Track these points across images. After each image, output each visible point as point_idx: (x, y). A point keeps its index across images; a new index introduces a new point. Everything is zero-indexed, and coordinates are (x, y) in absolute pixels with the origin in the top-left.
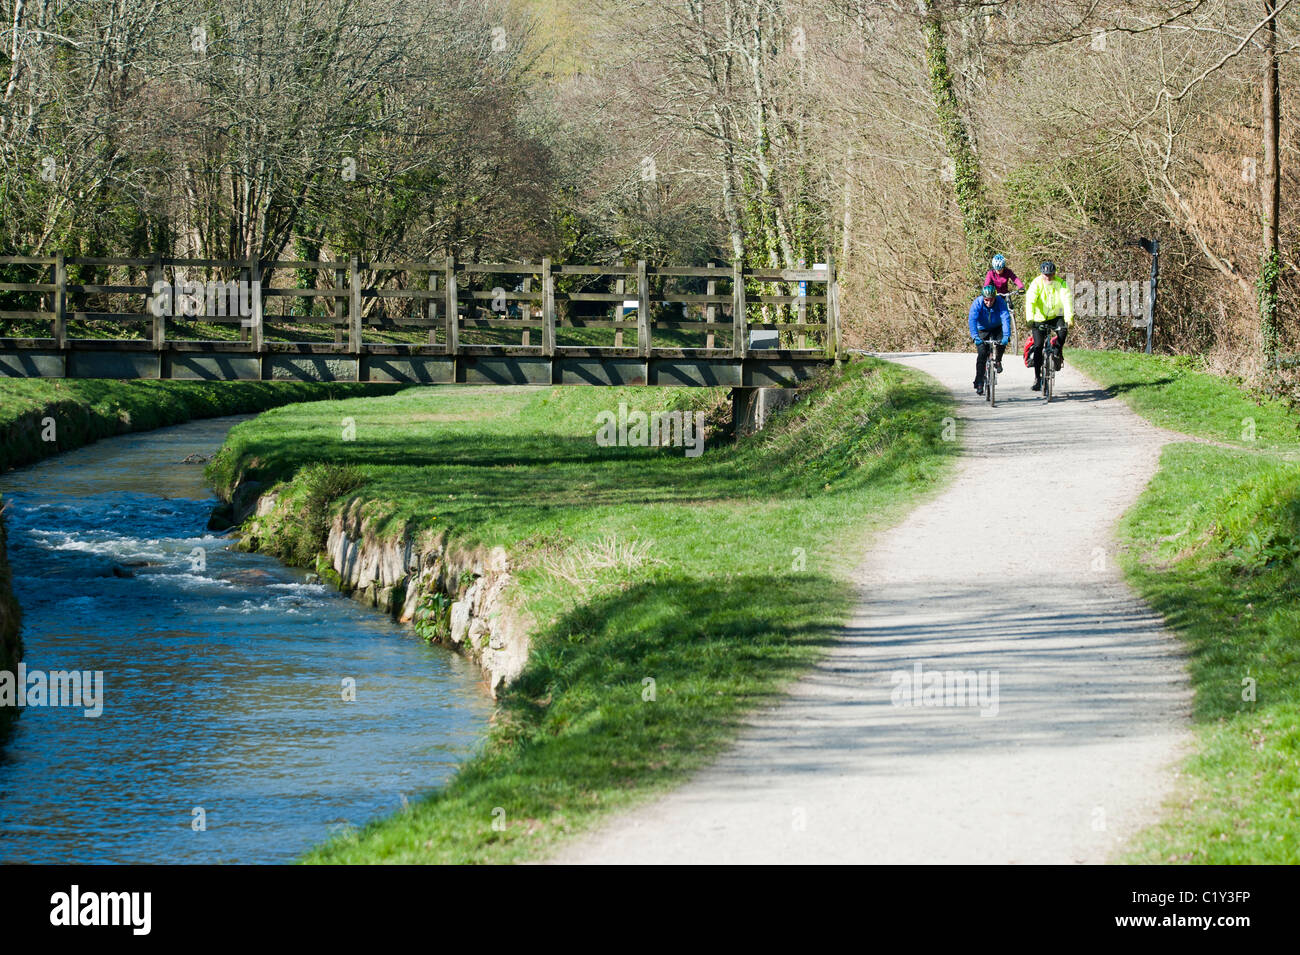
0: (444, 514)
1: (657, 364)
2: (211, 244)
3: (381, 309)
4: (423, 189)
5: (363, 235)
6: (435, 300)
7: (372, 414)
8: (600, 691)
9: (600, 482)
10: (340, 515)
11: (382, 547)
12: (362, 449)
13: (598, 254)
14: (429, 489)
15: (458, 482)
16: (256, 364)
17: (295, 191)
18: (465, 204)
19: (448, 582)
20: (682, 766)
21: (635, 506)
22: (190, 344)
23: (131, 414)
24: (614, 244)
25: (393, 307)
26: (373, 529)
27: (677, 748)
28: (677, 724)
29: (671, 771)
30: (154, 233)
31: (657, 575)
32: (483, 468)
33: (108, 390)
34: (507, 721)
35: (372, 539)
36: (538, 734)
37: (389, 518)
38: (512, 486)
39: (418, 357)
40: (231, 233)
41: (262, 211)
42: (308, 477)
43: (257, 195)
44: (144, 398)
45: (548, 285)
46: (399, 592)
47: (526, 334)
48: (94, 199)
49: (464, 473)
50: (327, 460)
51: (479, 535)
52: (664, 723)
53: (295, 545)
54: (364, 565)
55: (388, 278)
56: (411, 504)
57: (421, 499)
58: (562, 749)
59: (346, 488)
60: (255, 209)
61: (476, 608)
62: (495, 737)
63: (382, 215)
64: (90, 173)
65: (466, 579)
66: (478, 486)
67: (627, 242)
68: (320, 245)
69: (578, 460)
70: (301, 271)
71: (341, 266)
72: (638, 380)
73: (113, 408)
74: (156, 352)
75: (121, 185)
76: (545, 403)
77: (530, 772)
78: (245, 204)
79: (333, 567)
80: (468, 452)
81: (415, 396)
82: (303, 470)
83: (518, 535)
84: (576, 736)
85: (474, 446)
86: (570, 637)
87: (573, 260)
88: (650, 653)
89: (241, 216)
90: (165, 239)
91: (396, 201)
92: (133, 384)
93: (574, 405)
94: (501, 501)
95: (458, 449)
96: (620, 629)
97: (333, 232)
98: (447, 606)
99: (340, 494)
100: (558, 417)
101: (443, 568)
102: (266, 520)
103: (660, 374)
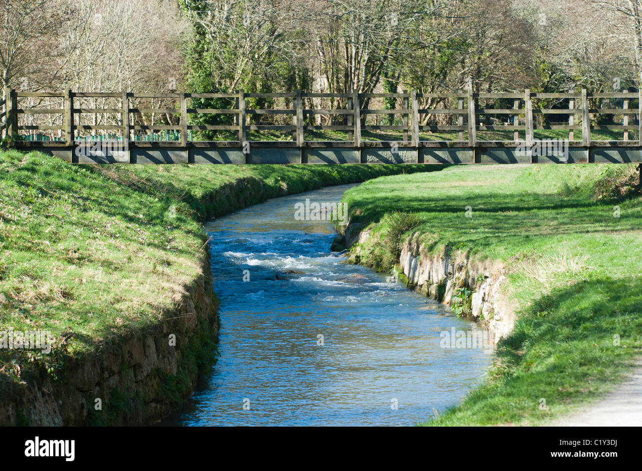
0: (467, 241)
1: (594, 151)
2: (333, 84)
3: (434, 120)
4: (458, 50)
5: (423, 77)
6: (461, 115)
7: (428, 182)
8: (554, 346)
9: (561, 221)
10: (407, 242)
11: (431, 260)
12: (421, 203)
13: (562, 86)
14: (459, 226)
15: (476, 222)
16: (357, 154)
17: (382, 52)
18: (483, 57)
19: (470, 281)
20: (600, 390)
21: (580, 235)
22: (318, 143)
23: (288, 184)
24: (571, 79)
25: (441, 119)
26: (426, 250)
27: (598, 379)
28: (598, 365)
29: (594, 393)
30: (300, 78)
31: (590, 276)
32: (492, 213)
33: (274, 171)
34: (499, 363)
35: (426, 255)
36: (516, 371)
37: (436, 243)
38: (509, 224)
39: (452, 149)
40: (345, 77)
41: (363, 64)
42: (388, 220)
43: (360, 55)
44: (295, 175)
45: (529, 105)
46: (442, 288)
47: (516, 134)
48: (264, 59)
49: (480, 216)
50: (400, 210)
51: (488, 253)
52: (591, 365)
53: (381, 260)
54: (421, 271)
55: (438, 102)
56: (449, 235)
57: (454, 232)
58: (529, 380)
59: (411, 226)
60: (359, 62)
61: (486, 296)
62: (491, 373)
63: (434, 65)
64: (261, 44)
65: (480, 279)
66: (488, 224)
67: (579, 78)
68: (397, 83)
69: (548, 208)
70: (386, 99)
71: (406, 96)
72: (582, 160)
73: (277, 181)
74: (298, 148)
75: (280, 50)
76: (530, 174)
77: (509, 395)
78: (353, 60)
79: (403, 273)
80: (484, 203)
81: (453, 171)
82: (386, 216)
83: (510, 253)
84: (539, 373)
85: (486, 200)
86: (538, 313)
87: (547, 89)
88: (584, 323)
89: (351, 67)
90: (307, 82)
91: (442, 57)
92: (288, 166)
93: (547, 175)
94: (501, 232)
95: (477, 202)
96: (568, 308)
97: (405, 76)
98: (470, 296)
99: (407, 230)
100: (537, 182)
101: (467, 272)
102: (364, 245)
103: (596, 156)
